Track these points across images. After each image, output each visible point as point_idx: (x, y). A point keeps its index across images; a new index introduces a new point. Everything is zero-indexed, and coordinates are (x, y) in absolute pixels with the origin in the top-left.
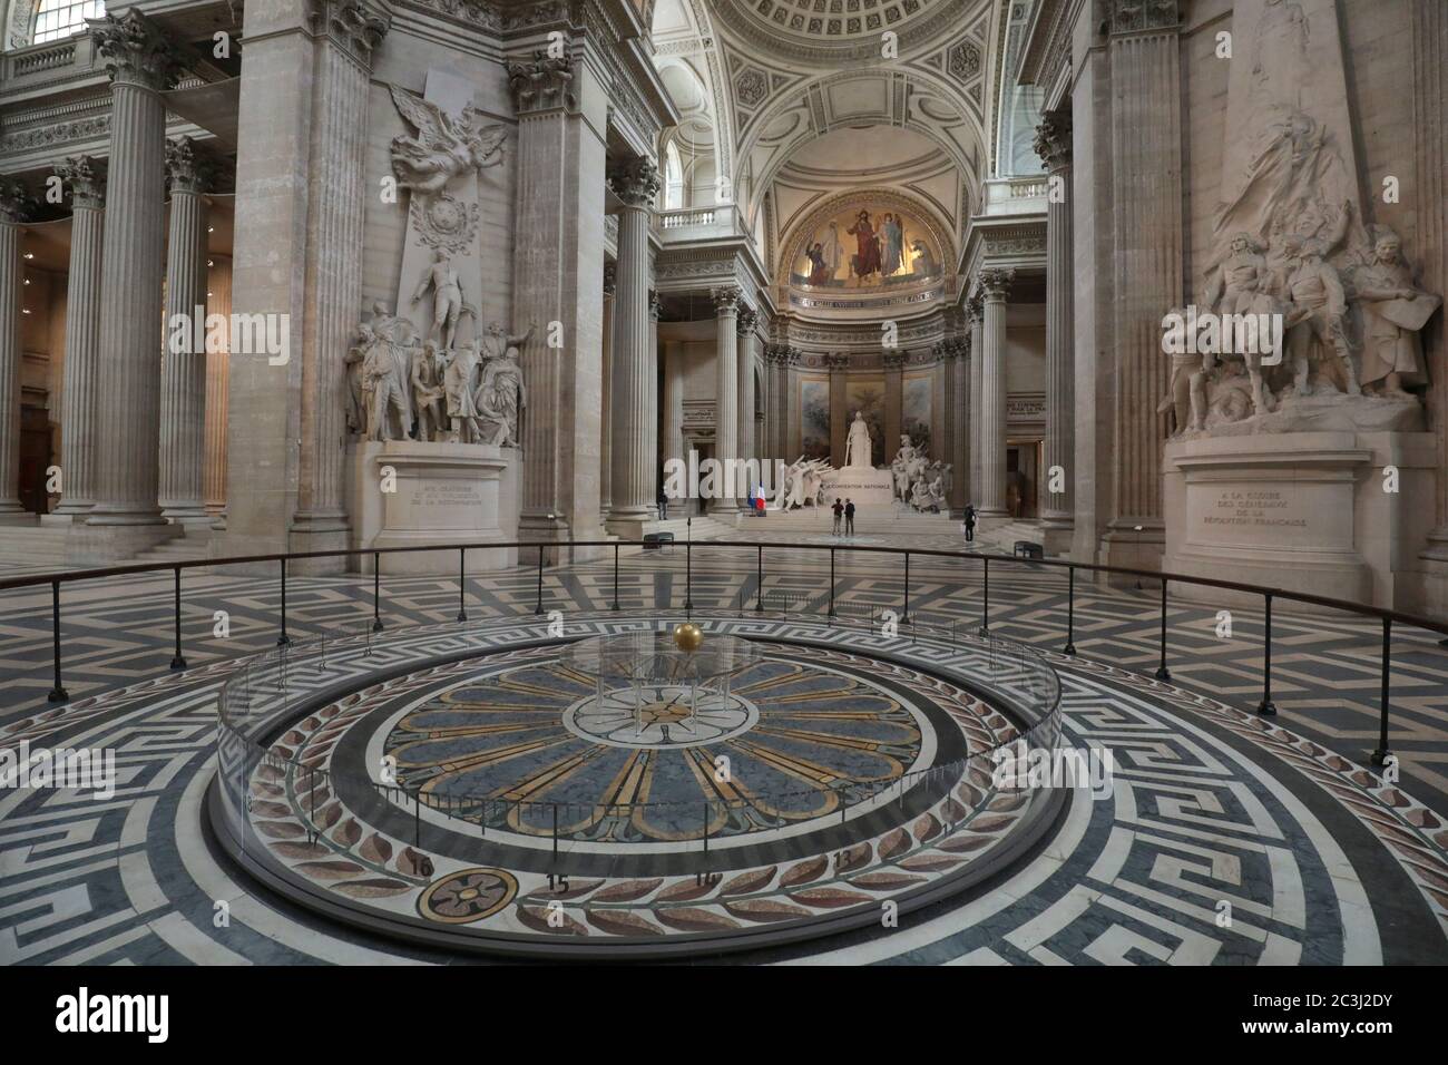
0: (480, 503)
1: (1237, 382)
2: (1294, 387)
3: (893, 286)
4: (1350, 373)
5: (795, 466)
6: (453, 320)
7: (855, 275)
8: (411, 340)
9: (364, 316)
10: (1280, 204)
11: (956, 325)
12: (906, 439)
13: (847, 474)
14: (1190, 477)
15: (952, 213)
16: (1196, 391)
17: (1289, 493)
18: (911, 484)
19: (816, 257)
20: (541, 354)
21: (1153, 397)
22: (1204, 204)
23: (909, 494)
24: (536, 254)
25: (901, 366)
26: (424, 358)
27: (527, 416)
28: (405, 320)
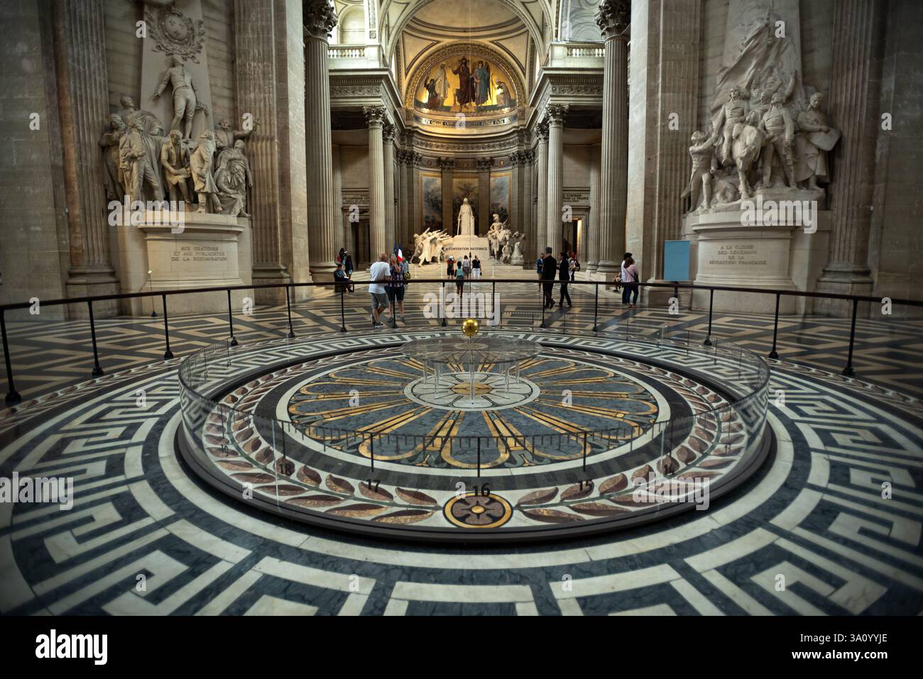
0: (225, 259)
1: (731, 179)
2: (762, 183)
3: (483, 113)
4: (792, 175)
5: (424, 234)
6: (191, 115)
7: (458, 104)
8: (156, 130)
9: (113, 108)
10: (759, 70)
11: (526, 141)
12: (496, 216)
13: (458, 241)
14: (701, 237)
15: (523, 63)
16: (707, 184)
17: (758, 245)
18: (501, 247)
19: (431, 88)
20: (261, 147)
21: (678, 188)
22: (712, 67)
23: (500, 253)
24: (255, 67)
25: (489, 168)
26: (171, 145)
27: (253, 193)
28: (149, 114)
